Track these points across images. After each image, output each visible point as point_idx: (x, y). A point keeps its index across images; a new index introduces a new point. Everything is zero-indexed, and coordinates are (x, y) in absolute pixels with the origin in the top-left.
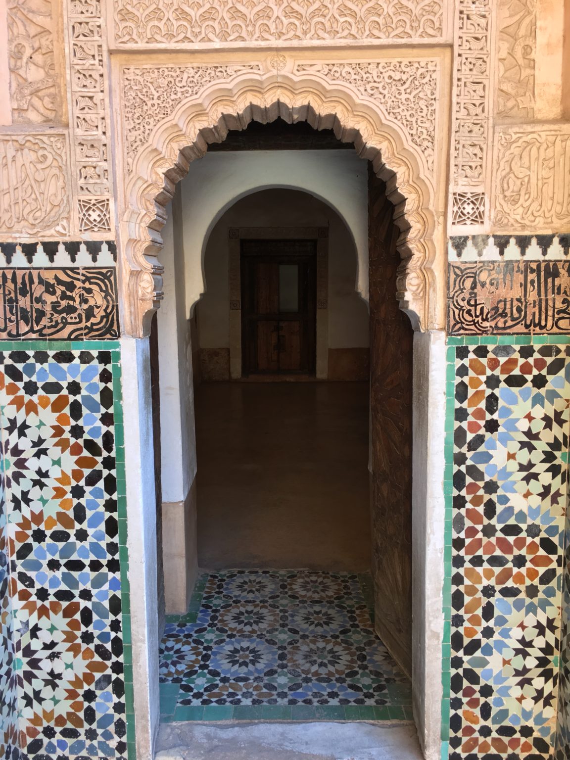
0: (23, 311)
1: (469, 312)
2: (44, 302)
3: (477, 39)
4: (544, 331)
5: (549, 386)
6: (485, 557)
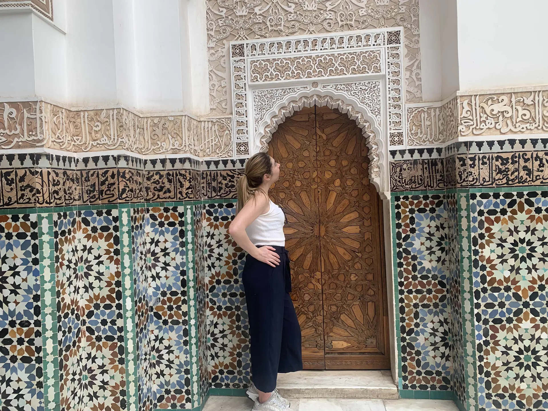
0: (214, 187)
1: (399, 181)
2: (222, 184)
3: (396, 72)
4: (433, 188)
5: (437, 212)
6: (414, 290)
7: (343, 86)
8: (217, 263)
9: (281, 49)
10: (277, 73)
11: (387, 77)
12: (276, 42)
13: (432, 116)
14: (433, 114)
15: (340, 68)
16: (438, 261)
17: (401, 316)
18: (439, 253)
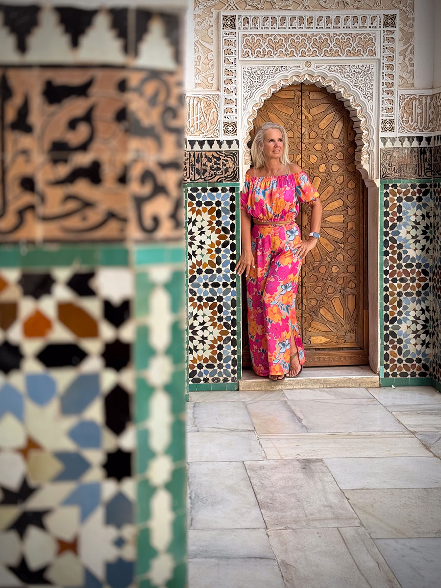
7: (337, 67)
8: (199, 251)
9: (275, 24)
10: (269, 49)
11: (382, 61)
12: (270, 17)
13: (423, 104)
14: (424, 102)
15: (335, 49)
16: (422, 250)
17: (385, 304)
18: (423, 242)
